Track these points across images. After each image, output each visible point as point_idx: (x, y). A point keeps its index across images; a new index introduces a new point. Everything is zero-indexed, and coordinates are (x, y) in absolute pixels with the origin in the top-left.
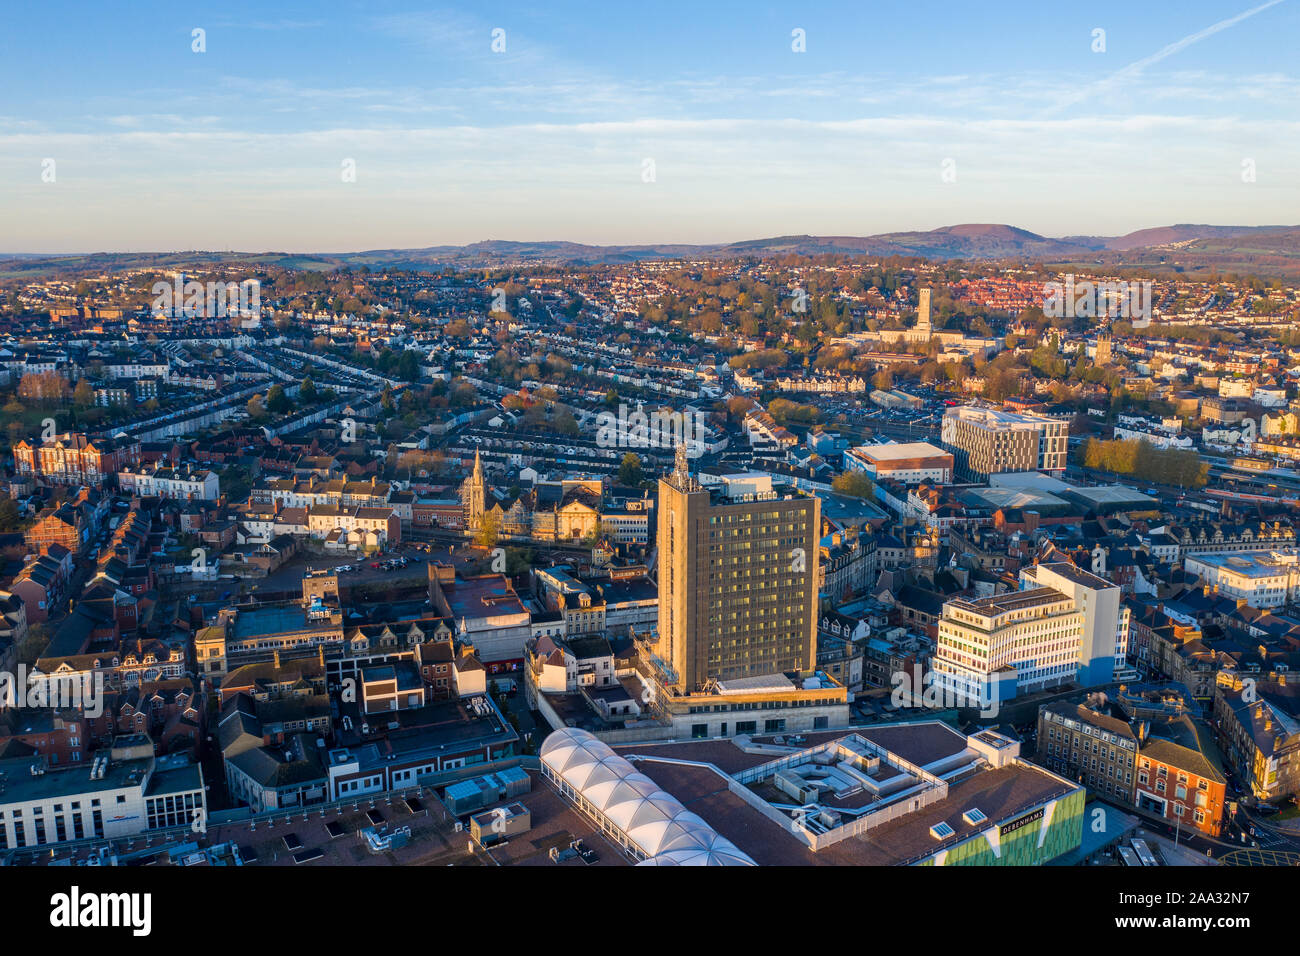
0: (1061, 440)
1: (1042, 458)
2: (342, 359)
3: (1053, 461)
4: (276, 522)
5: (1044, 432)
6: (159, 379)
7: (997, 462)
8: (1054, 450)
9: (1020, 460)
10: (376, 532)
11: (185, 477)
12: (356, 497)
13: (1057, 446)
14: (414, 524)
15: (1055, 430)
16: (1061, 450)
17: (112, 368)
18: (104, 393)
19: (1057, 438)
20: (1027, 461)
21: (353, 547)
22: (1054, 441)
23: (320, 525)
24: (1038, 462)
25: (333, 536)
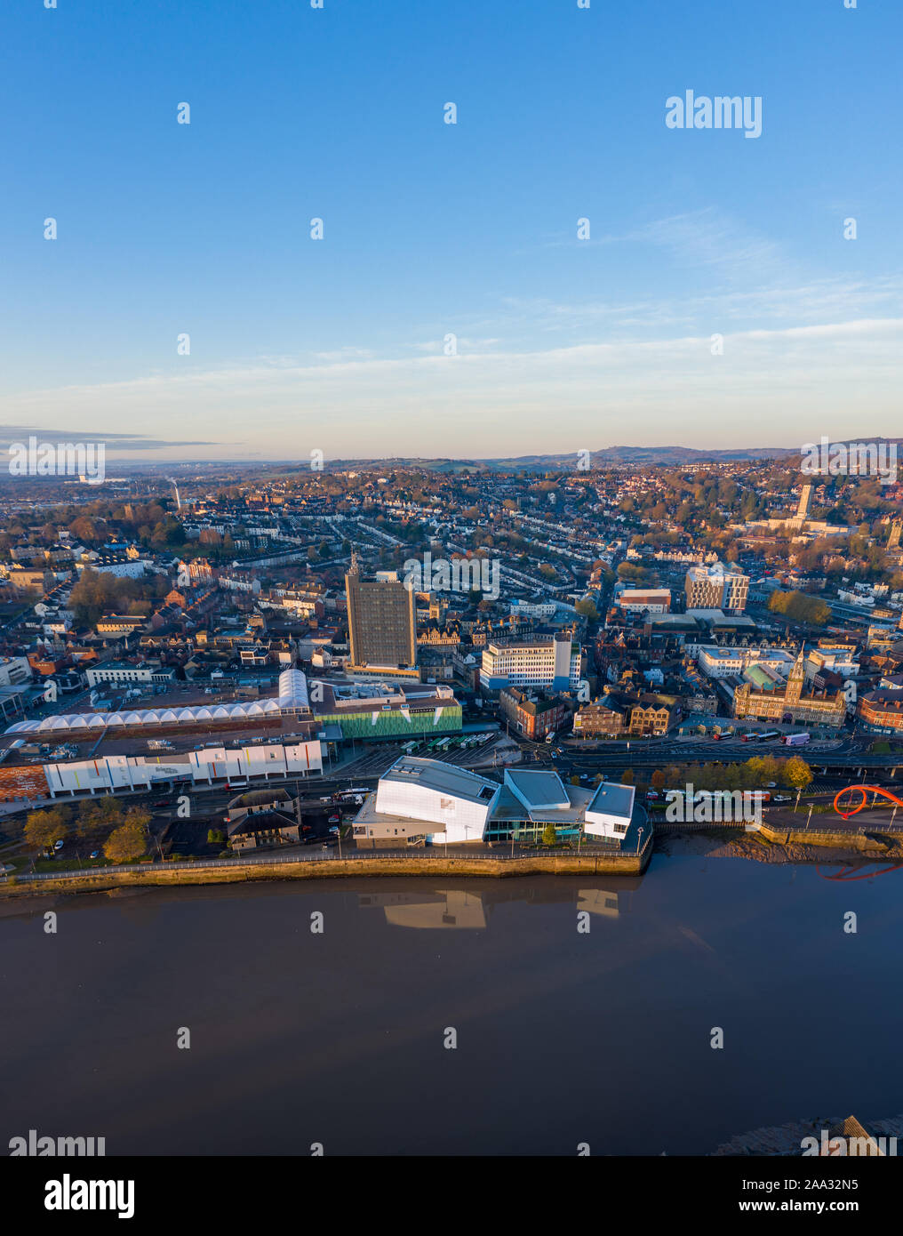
0: (743, 589)
1: (728, 600)
2: (384, 530)
3: (736, 603)
4: (271, 603)
5: (731, 583)
6: (269, 536)
7: (694, 602)
8: (738, 596)
9: (710, 601)
10: (309, 610)
11: (244, 581)
12: (311, 594)
13: (740, 593)
14: (336, 609)
15: (739, 582)
16: (742, 596)
17: (250, 529)
18: (239, 542)
19: (741, 588)
20: (715, 601)
21: (298, 616)
22: (738, 590)
23: (288, 604)
24: (725, 603)
25: (292, 610)
